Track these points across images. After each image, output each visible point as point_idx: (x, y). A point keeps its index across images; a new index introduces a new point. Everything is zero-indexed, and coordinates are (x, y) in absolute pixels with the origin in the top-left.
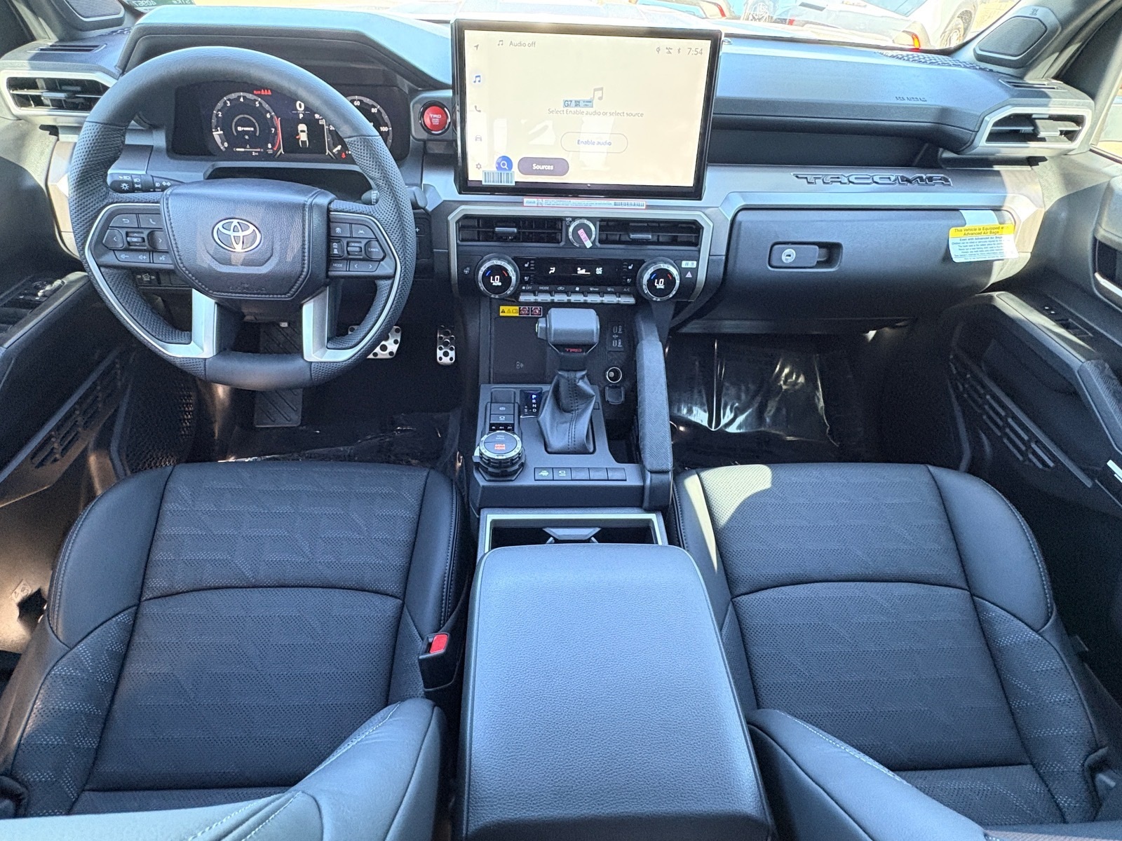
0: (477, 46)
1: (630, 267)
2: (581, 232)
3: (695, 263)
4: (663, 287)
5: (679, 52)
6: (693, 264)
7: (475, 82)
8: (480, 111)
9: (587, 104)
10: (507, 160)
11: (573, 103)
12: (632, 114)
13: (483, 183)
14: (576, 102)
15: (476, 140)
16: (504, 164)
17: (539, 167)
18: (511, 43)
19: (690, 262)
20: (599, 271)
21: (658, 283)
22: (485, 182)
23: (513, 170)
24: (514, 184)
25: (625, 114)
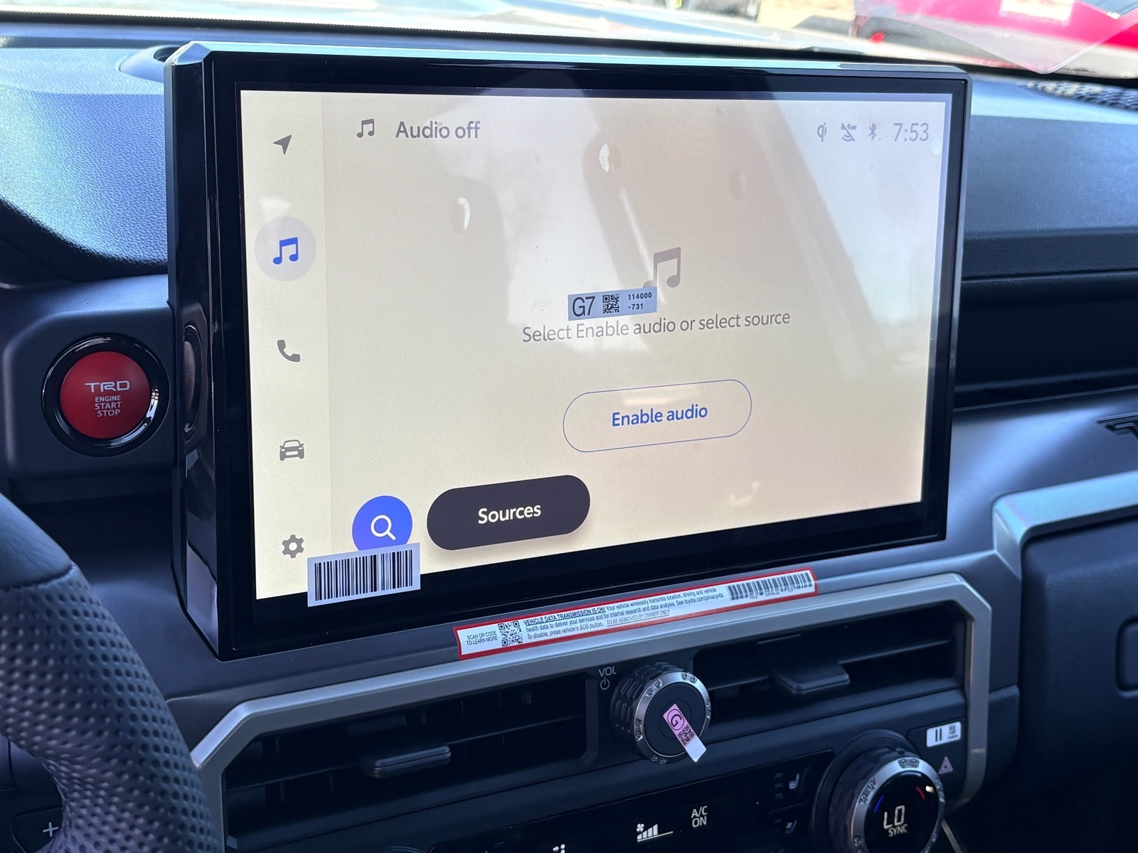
0: (284, 143)
1: (793, 785)
2: (674, 717)
3: (958, 725)
4: (902, 830)
5: (873, 134)
6: (953, 730)
7: (278, 261)
8: (295, 358)
9: (639, 301)
10: (394, 509)
11: (599, 305)
12: (761, 320)
13: (312, 602)
14: (606, 298)
15: (283, 456)
16: (381, 526)
17: (497, 516)
18: (402, 129)
19: (945, 729)
20: (699, 818)
21: (890, 821)
22: (319, 596)
23: (411, 541)
24: (416, 586)
25: (742, 322)
